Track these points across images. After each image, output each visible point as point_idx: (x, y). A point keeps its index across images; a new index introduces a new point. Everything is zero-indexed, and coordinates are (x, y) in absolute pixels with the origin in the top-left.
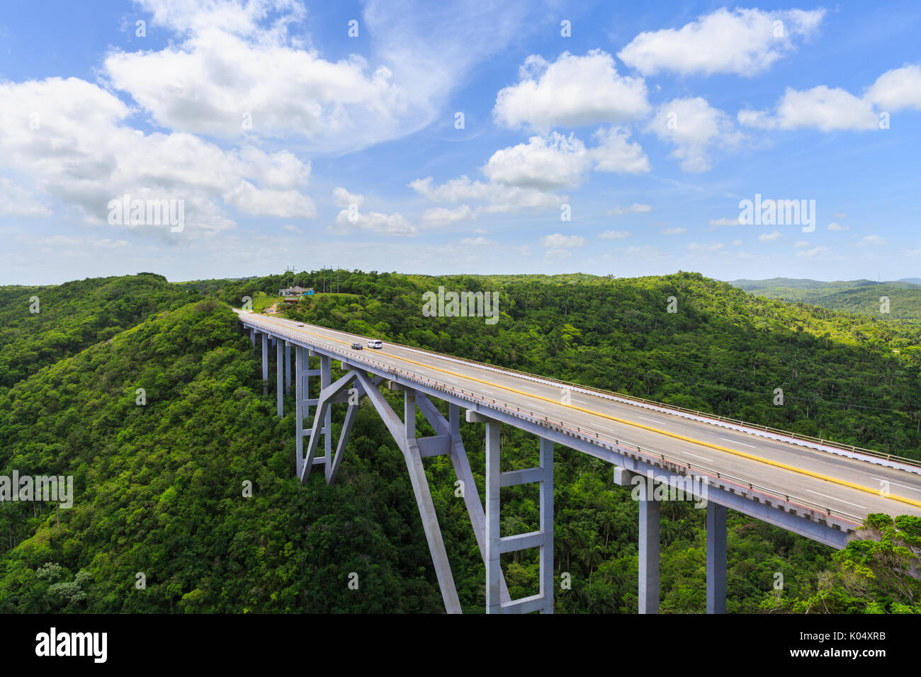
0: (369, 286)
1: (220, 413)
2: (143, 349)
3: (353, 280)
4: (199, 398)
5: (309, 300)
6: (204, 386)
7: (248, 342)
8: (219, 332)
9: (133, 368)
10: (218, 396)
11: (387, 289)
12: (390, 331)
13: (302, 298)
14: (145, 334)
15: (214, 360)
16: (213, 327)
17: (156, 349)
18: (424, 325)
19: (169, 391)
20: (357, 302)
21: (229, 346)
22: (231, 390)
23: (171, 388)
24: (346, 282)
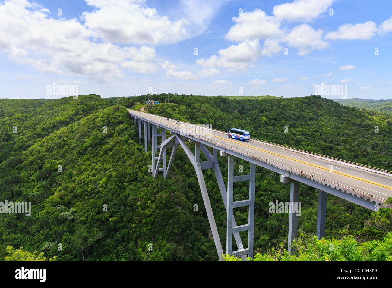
0: (181, 100)
1: (122, 150)
2: (92, 125)
3: (174, 98)
4: (114, 144)
5: (157, 106)
6: (116, 139)
7: (133, 122)
8: (122, 118)
9: (89, 132)
10: (122, 144)
11: (188, 101)
12: (189, 119)
13: (154, 105)
14: (93, 119)
15: (120, 129)
16: (119, 116)
17: (97, 124)
18: (203, 116)
19: (103, 141)
20: (176, 107)
21: (126, 124)
22: (126, 141)
23: (103, 140)
24: (172, 98)
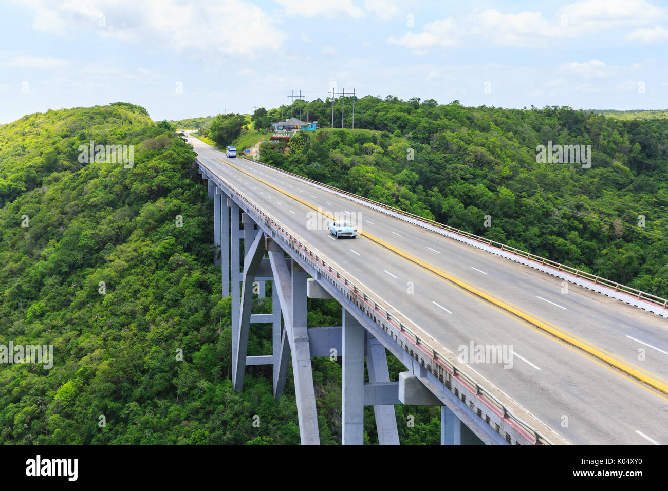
0: (399, 118)
1: (147, 287)
2: (74, 199)
3: (378, 111)
4: (126, 265)
5: (304, 136)
6: (135, 250)
7: (201, 192)
8: (164, 178)
9: (61, 224)
10: (150, 265)
11: (424, 122)
12: (417, 184)
13: (295, 133)
14: (81, 180)
15: (152, 214)
16: (157, 170)
17: (89, 199)
18: (475, 176)
19: (96, 255)
20: (375, 142)
21: (176, 197)
22: (166, 256)
23: (97, 251)
24: (368, 113)
